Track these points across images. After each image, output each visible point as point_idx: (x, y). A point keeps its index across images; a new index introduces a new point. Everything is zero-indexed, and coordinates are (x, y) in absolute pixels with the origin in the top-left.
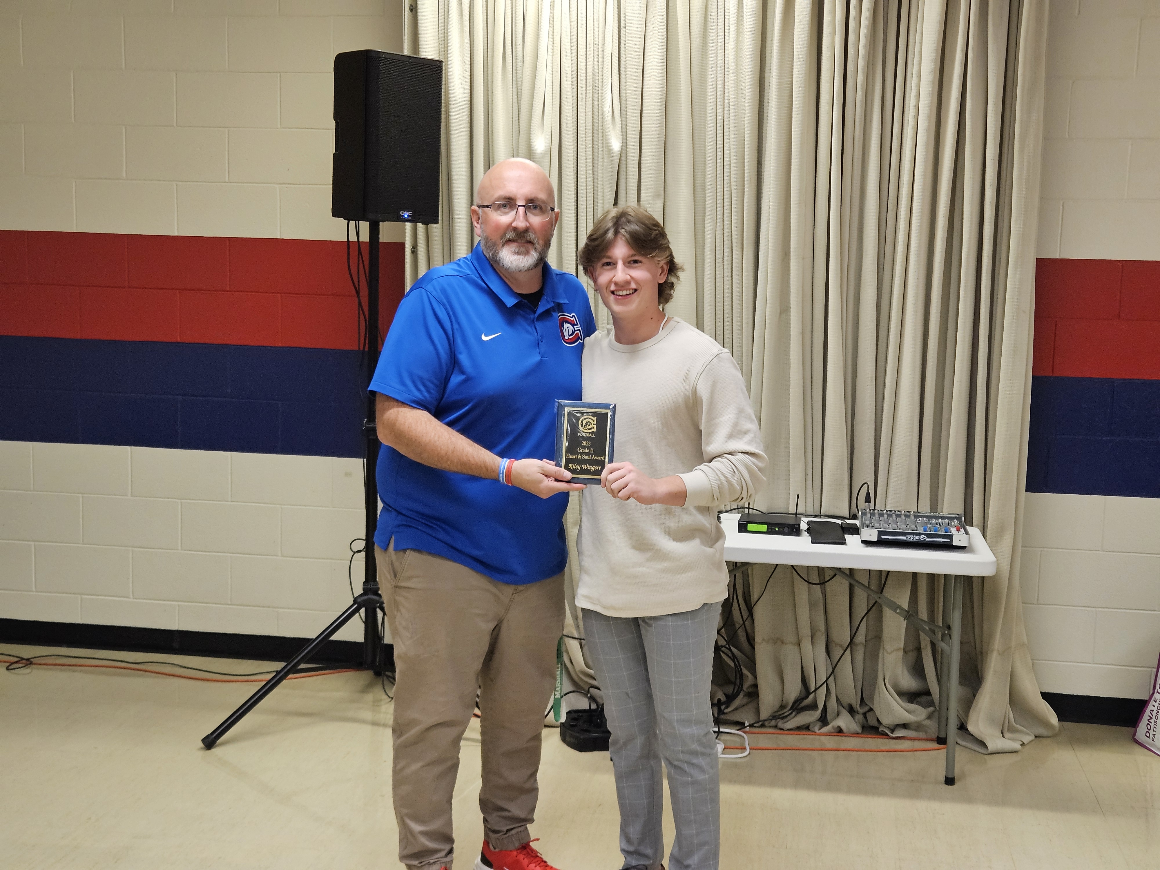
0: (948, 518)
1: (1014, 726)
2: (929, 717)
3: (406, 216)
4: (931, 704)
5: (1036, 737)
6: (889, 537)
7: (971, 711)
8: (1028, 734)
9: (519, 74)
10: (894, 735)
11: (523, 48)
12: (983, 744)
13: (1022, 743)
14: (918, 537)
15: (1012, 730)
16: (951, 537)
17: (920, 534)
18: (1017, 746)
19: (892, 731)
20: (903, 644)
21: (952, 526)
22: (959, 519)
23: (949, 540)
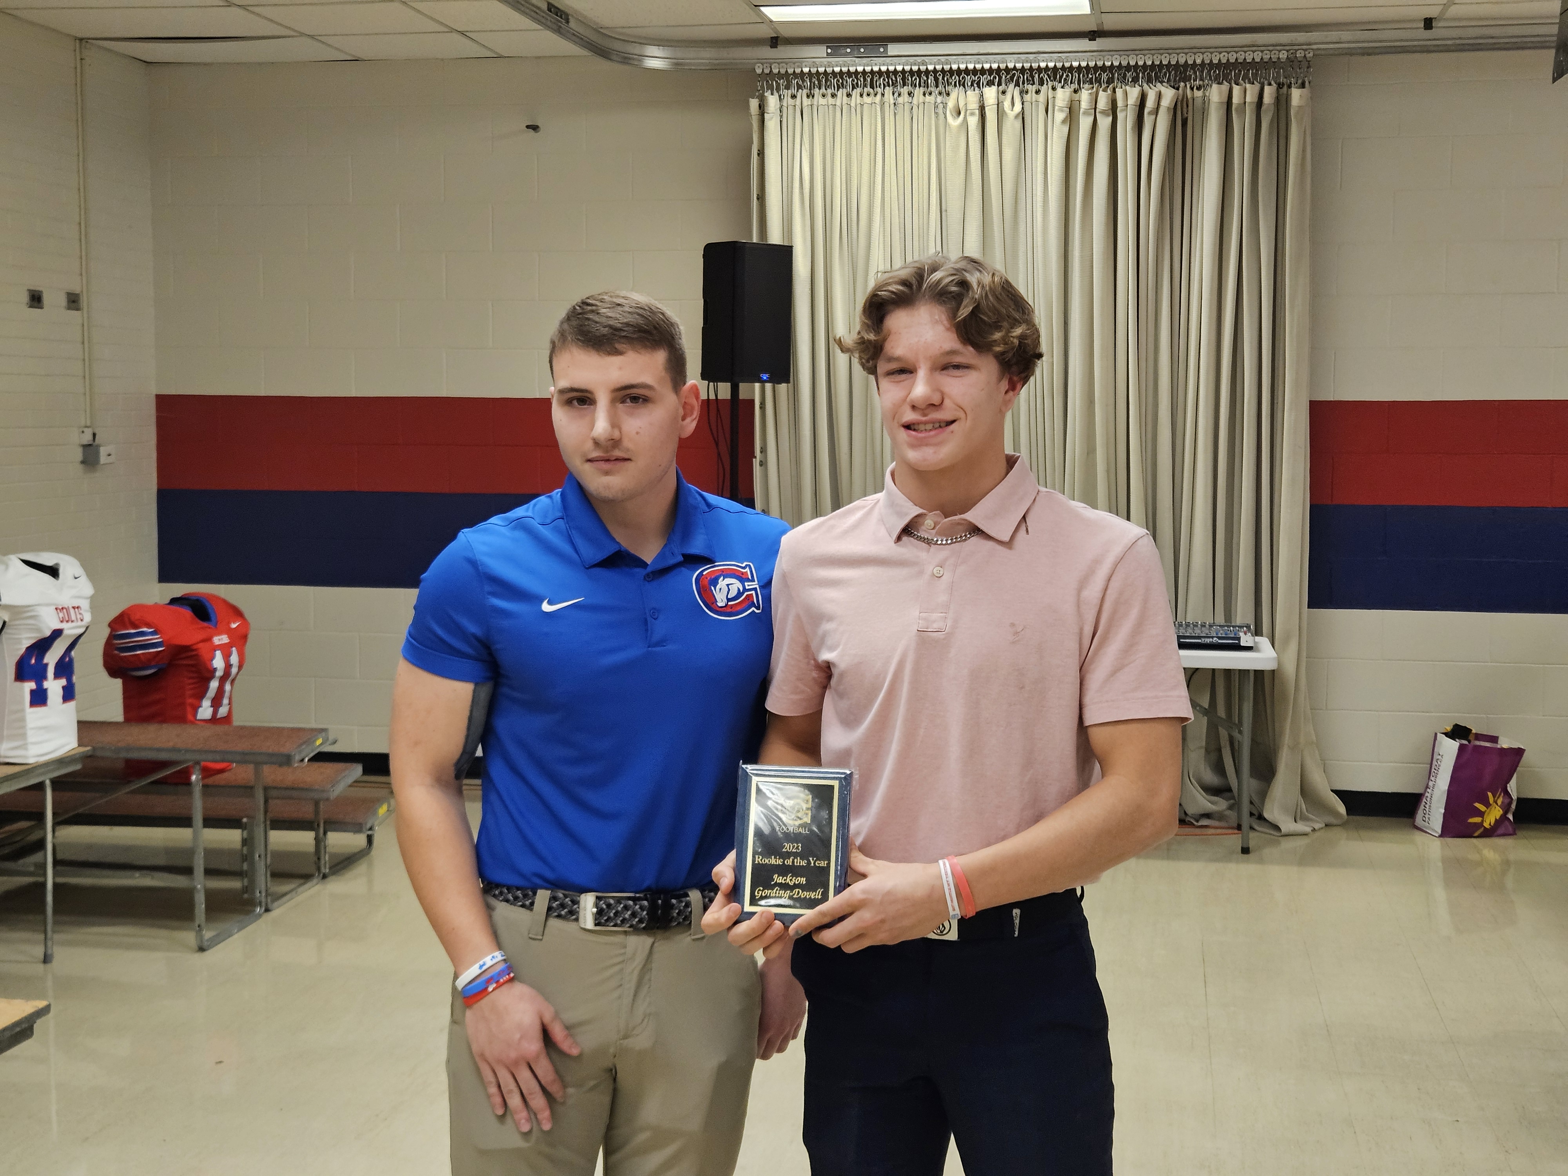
0: (1238, 627)
1: (1305, 815)
2: (1230, 808)
3: (765, 378)
4: (1233, 798)
5: (1326, 825)
6: (1187, 641)
7: (1267, 800)
8: (1318, 822)
9: (854, 250)
10: (1200, 824)
11: (858, 230)
12: (1277, 828)
13: (1312, 829)
14: (1211, 640)
15: (1304, 818)
16: (1239, 639)
17: (1212, 637)
18: (1308, 829)
19: (1197, 821)
20: (1204, 743)
21: (1241, 632)
22: (1248, 627)
23: (1237, 642)
